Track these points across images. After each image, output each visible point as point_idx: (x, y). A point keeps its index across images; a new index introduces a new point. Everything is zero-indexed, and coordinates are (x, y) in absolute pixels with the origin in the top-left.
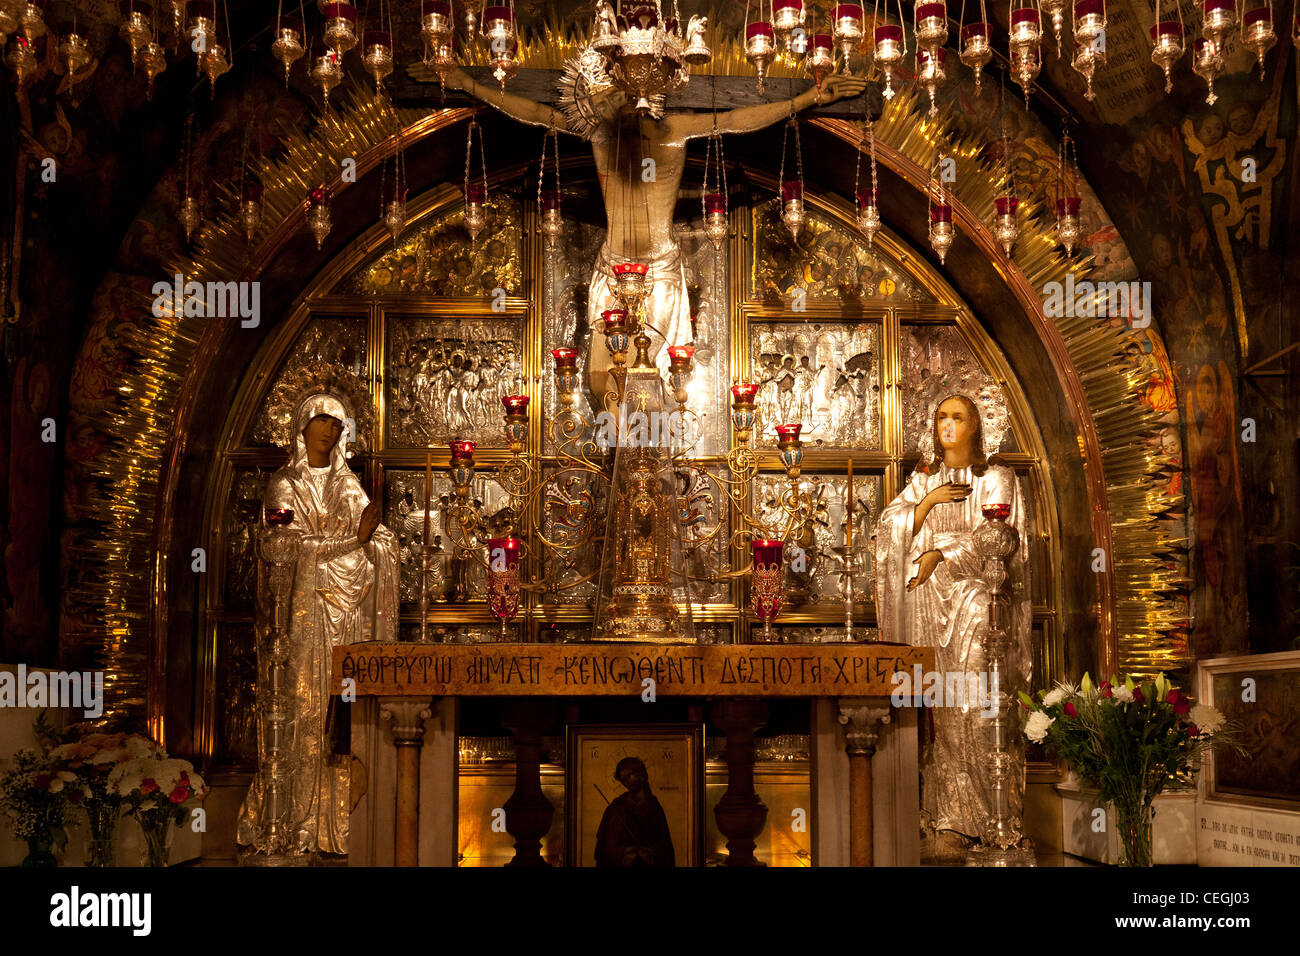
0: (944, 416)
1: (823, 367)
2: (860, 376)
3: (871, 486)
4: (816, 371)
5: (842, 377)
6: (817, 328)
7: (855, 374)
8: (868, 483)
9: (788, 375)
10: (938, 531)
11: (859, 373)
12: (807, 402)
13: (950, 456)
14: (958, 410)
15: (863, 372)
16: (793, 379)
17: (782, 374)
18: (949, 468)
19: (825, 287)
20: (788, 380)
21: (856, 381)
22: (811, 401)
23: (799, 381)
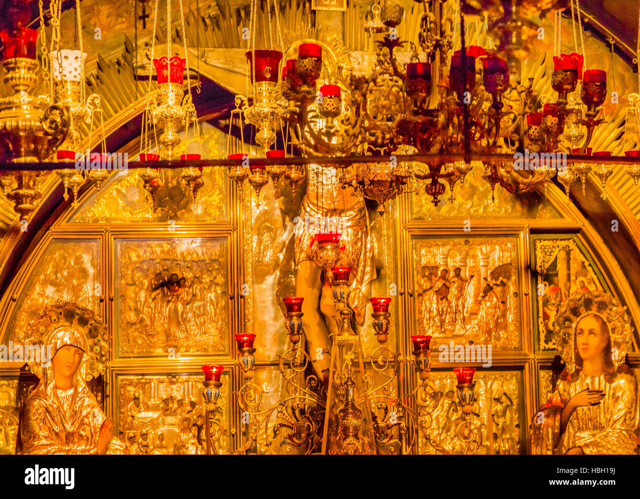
0: (582, 332)
1: (472, 277)
2: (503, 284)
3: (514, 381)
4: (466, 281)
5: (488, 285)
6: (467, 242)
7: (498, 282)
8: (511, 377)
9: (444, 284)
10: (579, 429)
11: (502, 281)
12: (460, 308)
13: (587, 365)
14: (592, 327)
15: (505, 280)
16: (449, 288)
17: (439, 284)
18: (586, 376)
19: (472, 206)
20: (444, 288)
21: (499, 289)
22: (464, 307)
23: (453, 290)
